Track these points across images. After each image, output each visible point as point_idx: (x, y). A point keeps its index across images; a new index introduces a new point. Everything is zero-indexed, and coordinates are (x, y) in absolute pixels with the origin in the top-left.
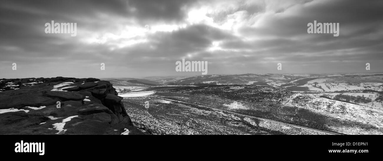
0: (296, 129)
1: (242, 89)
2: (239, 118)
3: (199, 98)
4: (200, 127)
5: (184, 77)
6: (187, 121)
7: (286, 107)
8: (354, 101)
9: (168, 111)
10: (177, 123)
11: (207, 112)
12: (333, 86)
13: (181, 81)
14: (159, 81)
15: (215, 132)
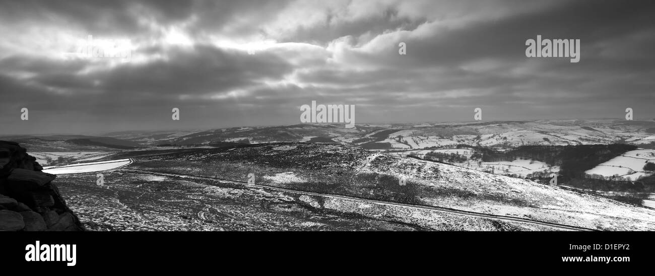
0: (379, 207)
1: (294, 150)
2: (291, 198)
3: (220, 168)
4: (226, 220)
5: (189, 132)
6: (201, 210)
7: (362, 174)
8: (448, 160)
9: (162, 194)
10: (180, 216)
11: (236, 191)
12: (422, 140)
13: (185, 139)
14: (140, 140)
15: (252, 225)
